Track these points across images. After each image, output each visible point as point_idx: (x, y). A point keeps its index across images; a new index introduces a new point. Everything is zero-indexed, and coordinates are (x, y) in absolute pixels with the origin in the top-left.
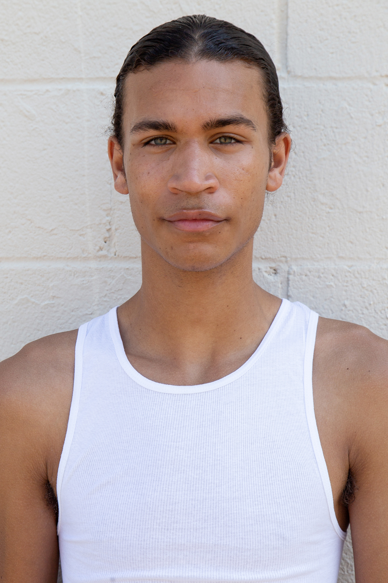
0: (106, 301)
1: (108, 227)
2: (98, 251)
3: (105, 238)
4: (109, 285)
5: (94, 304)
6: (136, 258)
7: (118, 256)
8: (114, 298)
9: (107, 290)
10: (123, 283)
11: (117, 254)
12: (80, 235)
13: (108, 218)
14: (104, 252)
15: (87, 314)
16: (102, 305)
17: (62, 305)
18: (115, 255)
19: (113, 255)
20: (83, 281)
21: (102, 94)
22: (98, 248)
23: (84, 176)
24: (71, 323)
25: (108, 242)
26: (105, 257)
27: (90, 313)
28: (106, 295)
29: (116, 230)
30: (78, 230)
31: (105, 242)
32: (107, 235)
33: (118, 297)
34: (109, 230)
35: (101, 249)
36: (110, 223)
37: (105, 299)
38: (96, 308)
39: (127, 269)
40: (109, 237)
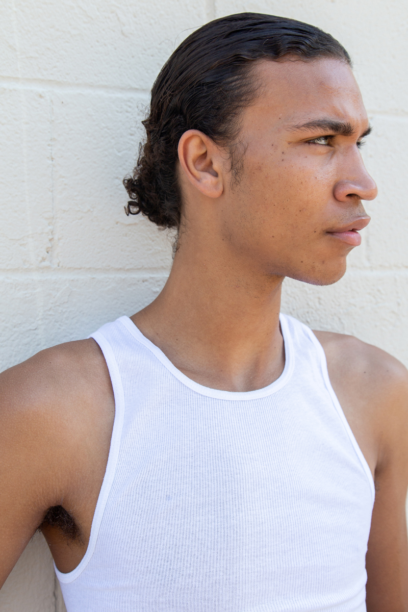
0: (50, 315)
1: (50, 237)
2: (41, 262)
3: (48, 248)
4: (54, 297)
5: (38, 319)
6: (80, 269)
7: (62, 267)
8: (60, 311)
9: (52, 303)
10: (69, 296)
11: (61, 265)
12: (21, 245)
13: (51, 227)
14: (46, 263)
15: (30, 330)
16: (46, 319)
17: (3, 321)
18: (59, 266)
19: (56, 266)
20: (26, 294)
21: (41, 96)
22: (40, 259)
23: (23, 181)
24: (13, 340)
25: (50, 252)
26: (48, 268)
27: (34, 328)
28: (50, 309)
29: (59, 239)
30: (19, 240)
31: (48, 252)
32: (50, 245)
33: (64, 311)
34: (51, 240)
35: (44, 259)
36: (52, 232)
37: (50, 313)
38: (40, 322)
39: (72, 280)
40: (51, 248)
